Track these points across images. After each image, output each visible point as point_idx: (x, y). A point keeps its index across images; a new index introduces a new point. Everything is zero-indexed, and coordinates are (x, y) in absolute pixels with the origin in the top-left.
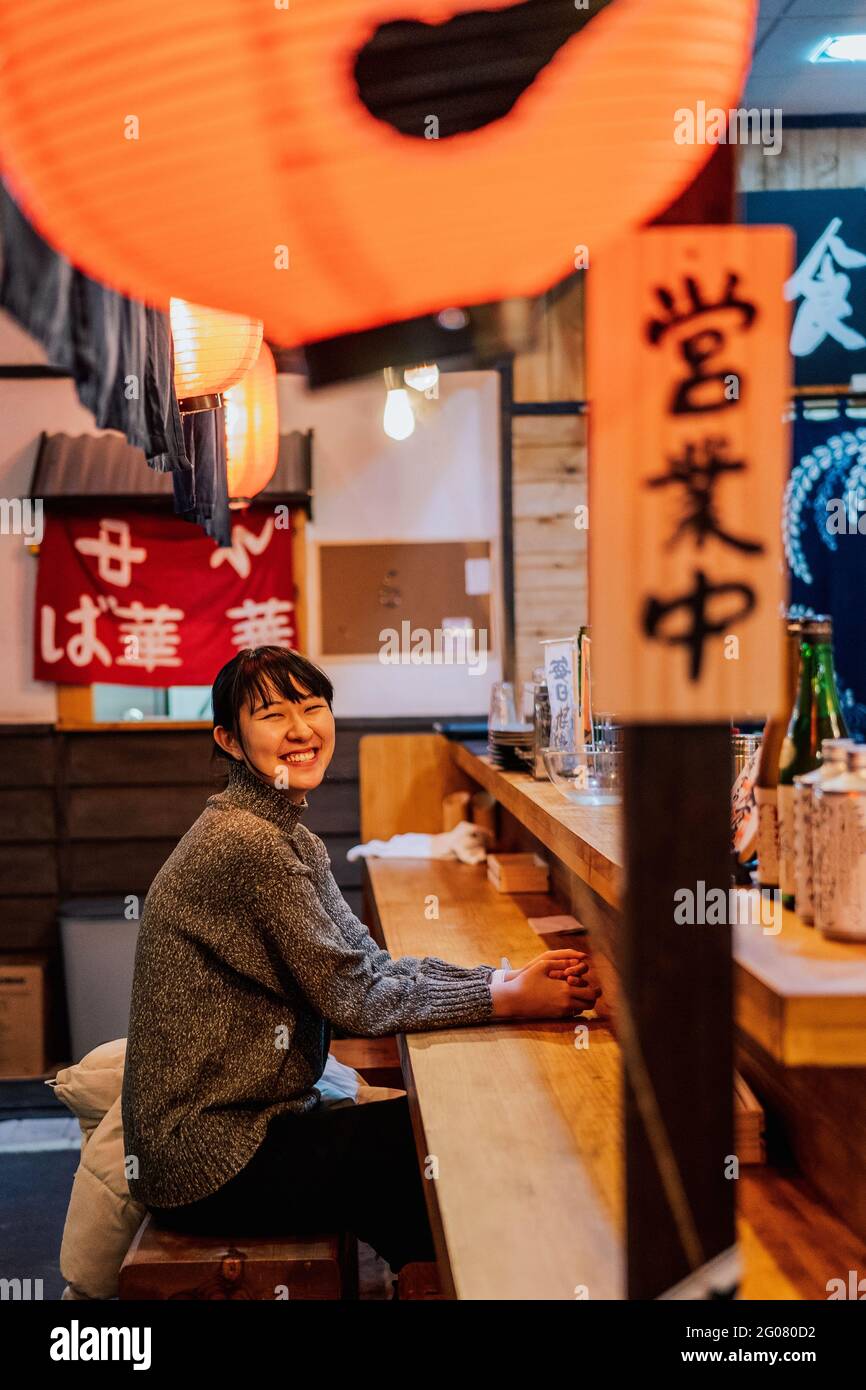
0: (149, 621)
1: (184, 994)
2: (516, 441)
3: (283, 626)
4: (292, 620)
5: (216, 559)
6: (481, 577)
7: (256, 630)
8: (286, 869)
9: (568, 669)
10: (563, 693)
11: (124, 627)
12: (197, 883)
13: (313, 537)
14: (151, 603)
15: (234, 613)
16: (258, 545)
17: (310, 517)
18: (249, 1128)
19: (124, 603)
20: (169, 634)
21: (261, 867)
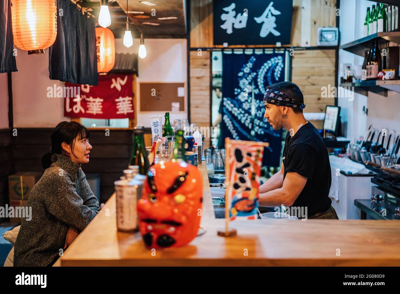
0: (94, 102)
1: (39, 219)
2: (191, 57)
3: (129, 104)
4: (132, 102)
5: (112, 86)
6: (182, 92)
7: (123, 104)
8: (67, 183)
9: (158, 124)
10: (157, 131)
11: (88, 103)
12: (44, 187)
13: (138, 81)
14: (95, 97)
15: (117, 100)
16: (123, 83)
17: (137, 76)
18: (49, 258)
19: (88, 97)
20: (99, 105)
21: (60, 183)
